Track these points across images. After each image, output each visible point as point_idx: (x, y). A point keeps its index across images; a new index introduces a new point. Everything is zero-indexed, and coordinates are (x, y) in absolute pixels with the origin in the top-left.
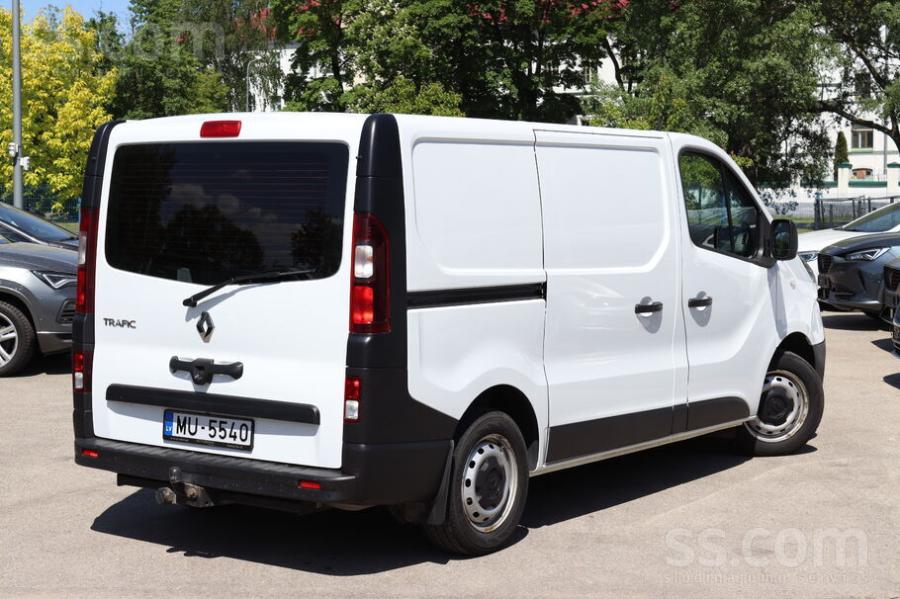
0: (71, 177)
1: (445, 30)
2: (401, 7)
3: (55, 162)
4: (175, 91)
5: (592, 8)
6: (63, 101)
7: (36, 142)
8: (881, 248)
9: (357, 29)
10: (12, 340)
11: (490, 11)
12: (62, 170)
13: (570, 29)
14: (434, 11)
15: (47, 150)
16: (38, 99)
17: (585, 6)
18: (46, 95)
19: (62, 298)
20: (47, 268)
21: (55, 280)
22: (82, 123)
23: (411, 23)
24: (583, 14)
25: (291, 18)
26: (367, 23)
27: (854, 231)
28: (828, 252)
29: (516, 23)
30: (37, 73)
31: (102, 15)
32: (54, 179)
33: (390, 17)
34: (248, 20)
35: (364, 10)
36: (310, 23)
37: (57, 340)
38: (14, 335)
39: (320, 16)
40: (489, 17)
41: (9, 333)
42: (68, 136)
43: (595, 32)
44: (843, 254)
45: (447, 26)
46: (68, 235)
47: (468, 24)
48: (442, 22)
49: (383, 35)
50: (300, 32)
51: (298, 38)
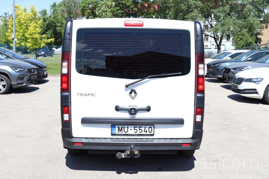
0: (31, 44)
1: (118, 14)
2: (109, 9)
3: (28, 40)
4: (59, 26)
5: (150, 10)
6: (30, 26)
7: (23, 35)
8: (223, 63)
9: (99, 13)
10: (5, 85)
11: (128, 10)
12: (29, 42)
13: (145, 14)
14: (116, 10)
15: (26, 37)
16: (24, 25)
17: (148, 9)
18: (26, 25)
19: (18, 74)
20: (14, 66)
21: (16, 69)
22: (34, 32)
23: (111, 12)
24: (148, 11)
25: (85, 11)
26: (101, 12)
27: (214, 59)
28: (209, 64)
29: (133, 12)
30: (24, 20)
31: (44, 10)
32: (28, 44)
33: (107, 11)
34: (76, 11)
35: (101, 9)
36: (89, 12)
37: (17, 85)
38: (6, 83)
39: (91, 11)
40: (128, 11)
41: (4, 83)
42: (31, 34)
43: (150, 15)
44: (213, 64)
45: (119, 13)
46: (25, 57)
47: (123, 13)
48: (117, 12)
49: (105, 15)
50: (87, 14)
51: (87, 15)
